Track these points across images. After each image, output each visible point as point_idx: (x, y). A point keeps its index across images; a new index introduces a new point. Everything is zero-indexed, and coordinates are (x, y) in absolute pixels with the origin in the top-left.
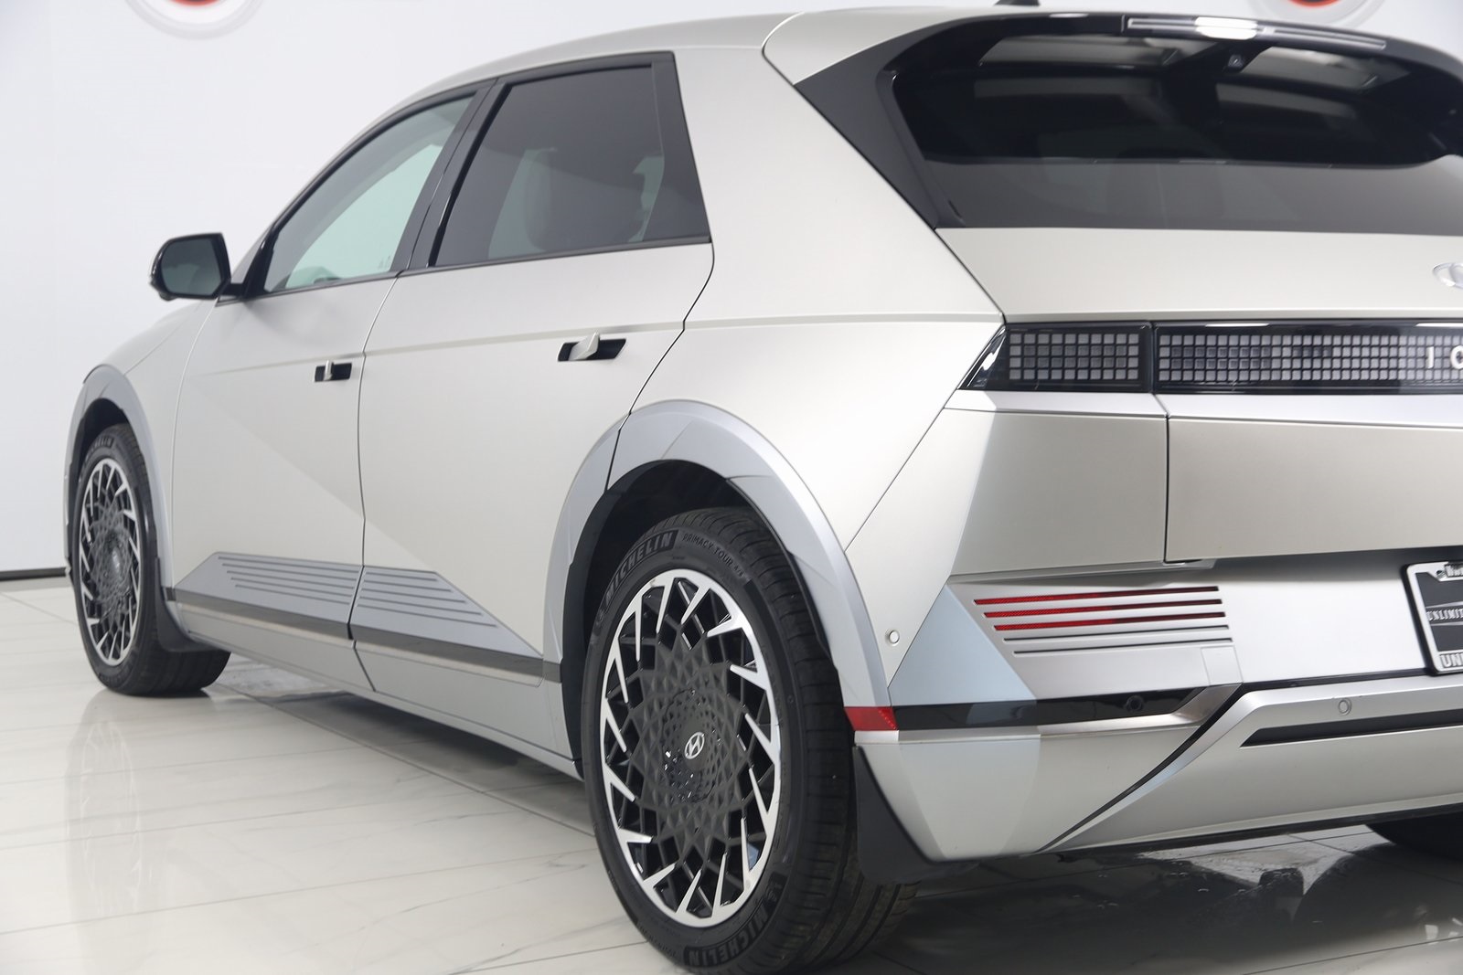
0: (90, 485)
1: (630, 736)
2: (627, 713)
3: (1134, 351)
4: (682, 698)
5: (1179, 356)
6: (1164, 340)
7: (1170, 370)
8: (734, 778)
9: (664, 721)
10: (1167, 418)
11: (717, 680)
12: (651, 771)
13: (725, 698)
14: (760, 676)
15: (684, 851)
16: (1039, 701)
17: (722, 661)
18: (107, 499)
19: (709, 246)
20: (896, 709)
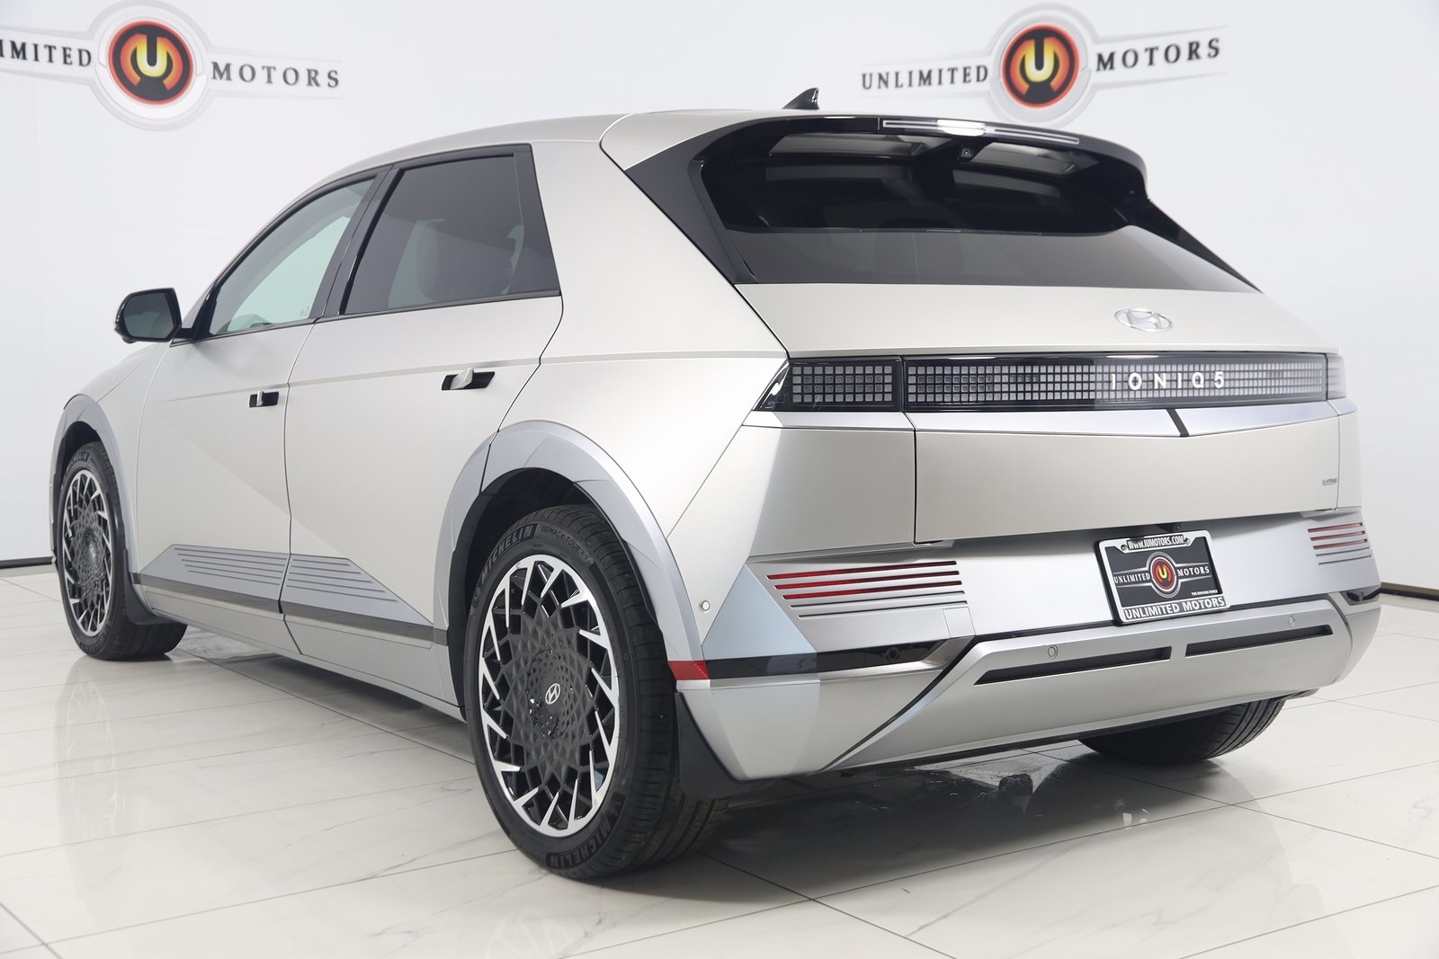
0: (70, 492)
1: (503, 687)
2: (499, 668)
3: (888, 379)
4: (542, 656)
5: (923, 382)
6: (912, 370)
7: (917, 394)
8: (583, 717)
9: (529, 674)
10: (915, 431)
11: (569, 642)
12: (519, 714)
13: (576, 656)
14: (602, 639)
15: (545, 778)
16: (819, 654)
17: (573, 626)
18: (84, 502)
19: (560, 297)
20: (707, 662)
